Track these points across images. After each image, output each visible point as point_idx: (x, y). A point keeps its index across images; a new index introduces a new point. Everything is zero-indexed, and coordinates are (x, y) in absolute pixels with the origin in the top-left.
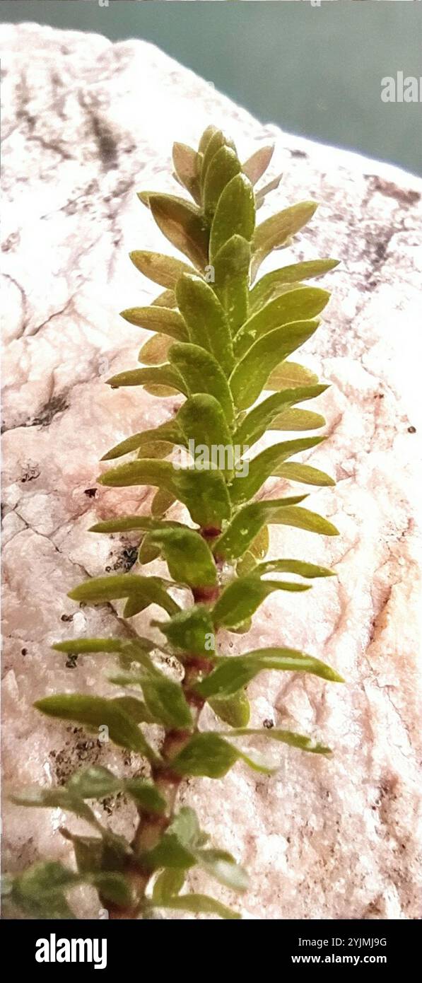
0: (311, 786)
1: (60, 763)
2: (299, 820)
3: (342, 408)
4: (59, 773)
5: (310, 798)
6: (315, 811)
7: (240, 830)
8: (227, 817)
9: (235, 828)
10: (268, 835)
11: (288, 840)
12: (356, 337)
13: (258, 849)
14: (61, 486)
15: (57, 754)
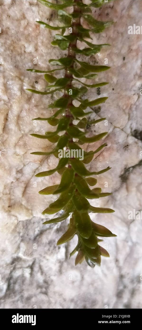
0: (21, 67)
1: (94, 61)
2: (23, 57)
3: (23, 199)
4: (94, 58)
5: (20, 64)
6: (18, 61)
7: (40, 52)
8: (45, 55)
9: (41, 52)
10: (31, 52)
11: (25, 52)
12: (19, 233)
13: (34, 48)
14: (115, 146)
15: (96, 63)
